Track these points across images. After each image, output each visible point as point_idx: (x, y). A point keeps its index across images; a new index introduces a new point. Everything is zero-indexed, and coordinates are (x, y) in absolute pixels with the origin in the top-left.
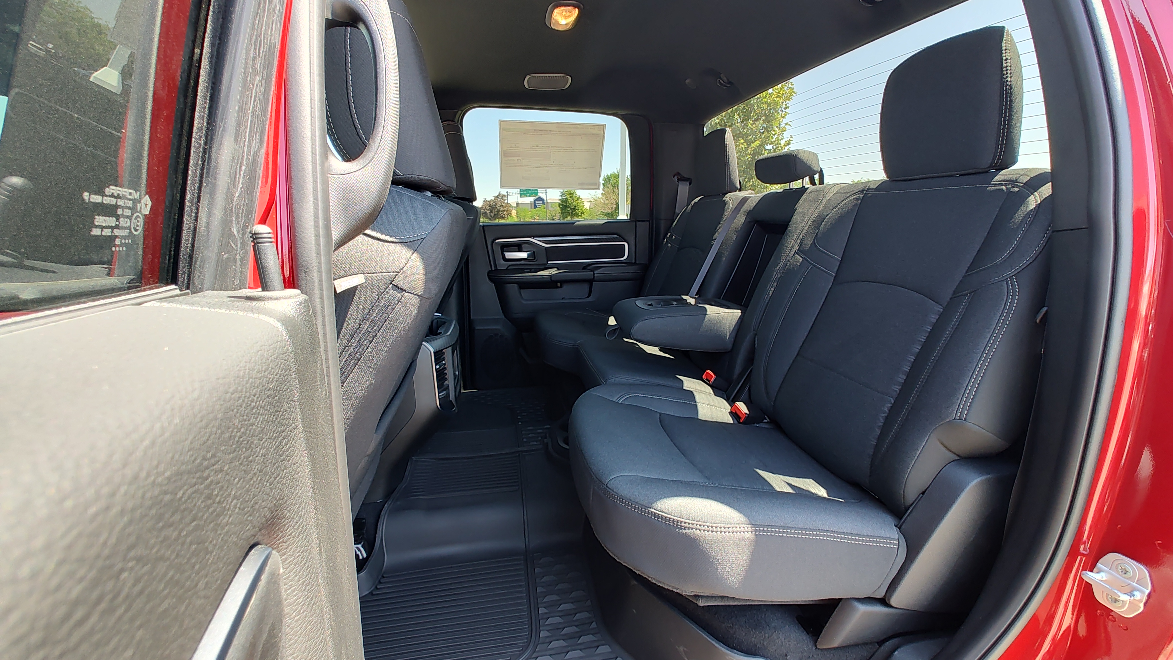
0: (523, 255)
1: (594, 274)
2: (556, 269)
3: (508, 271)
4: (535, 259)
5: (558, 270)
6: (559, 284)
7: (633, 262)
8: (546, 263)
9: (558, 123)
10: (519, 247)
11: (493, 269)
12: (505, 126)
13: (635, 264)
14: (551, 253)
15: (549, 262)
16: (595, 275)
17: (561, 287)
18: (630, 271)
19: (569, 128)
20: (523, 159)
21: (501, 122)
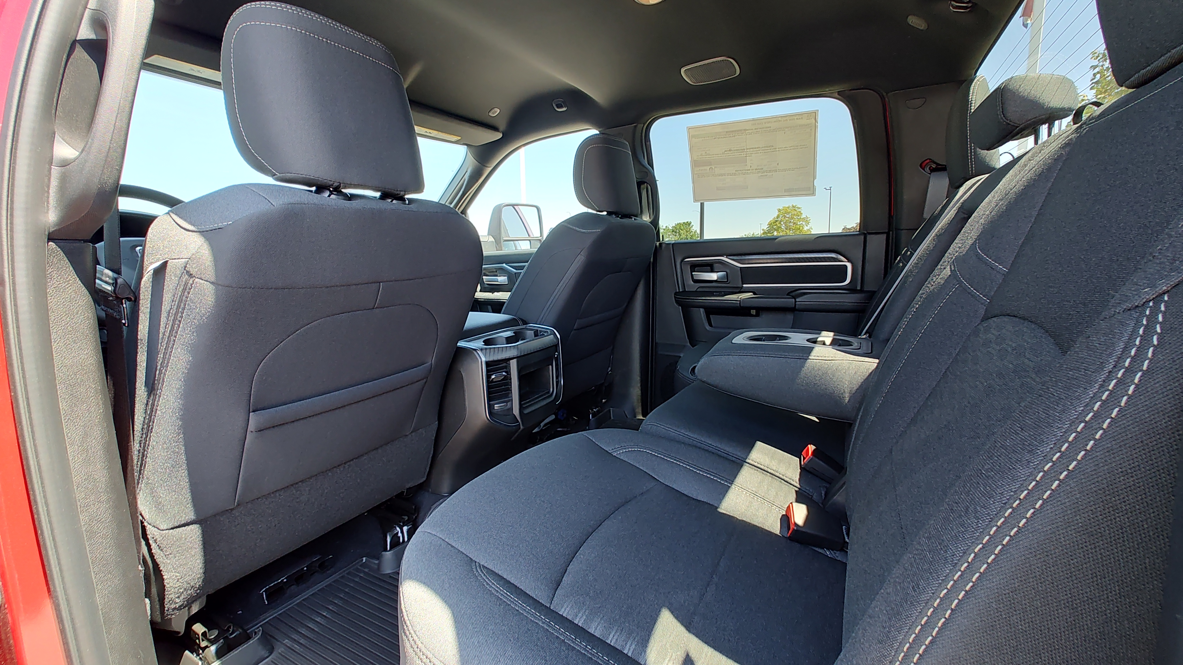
0: (714, 276)
1: (796, 301)
2: (752, 294)
3: (697, 293)
4: (727, 281)
5: (754, 295)
6: (753, 312)
7: (859, 288)
8: (740, 286)
9: (754, 120)
10: (710, 267)
11: (681, 290)
12: (694, 134)
13: (861, 291)
14: (748, 275)
15: (744, 286)
16: (797, 303)
17: (757, 315)
18: (850, 300)
19: (769, 122)
20: (715, 167)
21: (689, 129)
